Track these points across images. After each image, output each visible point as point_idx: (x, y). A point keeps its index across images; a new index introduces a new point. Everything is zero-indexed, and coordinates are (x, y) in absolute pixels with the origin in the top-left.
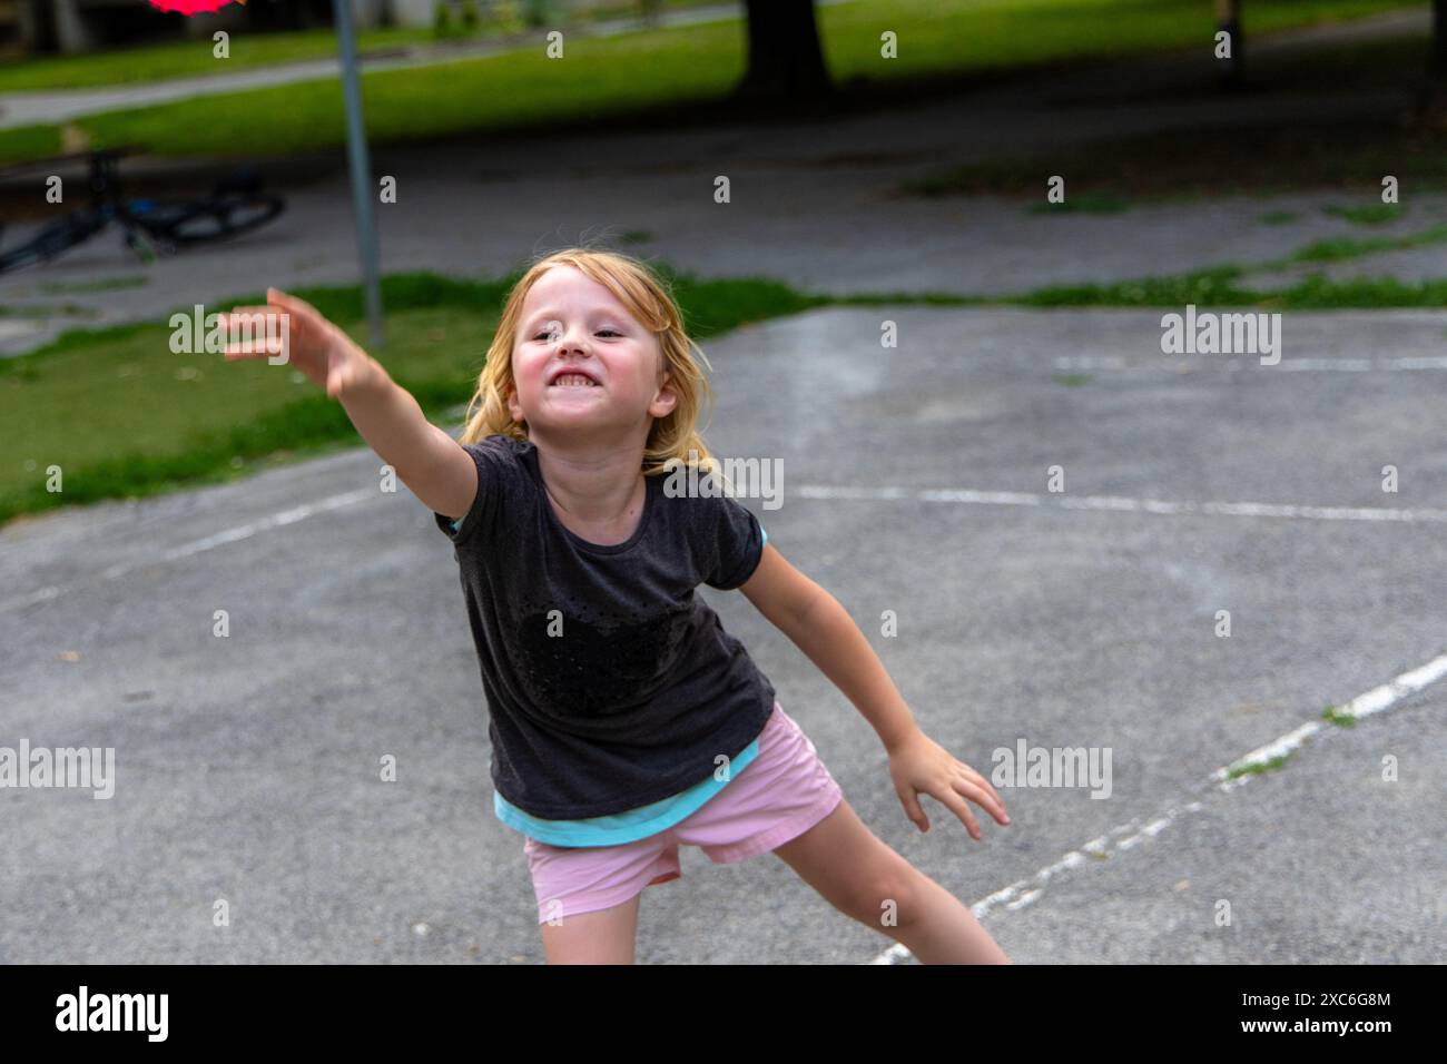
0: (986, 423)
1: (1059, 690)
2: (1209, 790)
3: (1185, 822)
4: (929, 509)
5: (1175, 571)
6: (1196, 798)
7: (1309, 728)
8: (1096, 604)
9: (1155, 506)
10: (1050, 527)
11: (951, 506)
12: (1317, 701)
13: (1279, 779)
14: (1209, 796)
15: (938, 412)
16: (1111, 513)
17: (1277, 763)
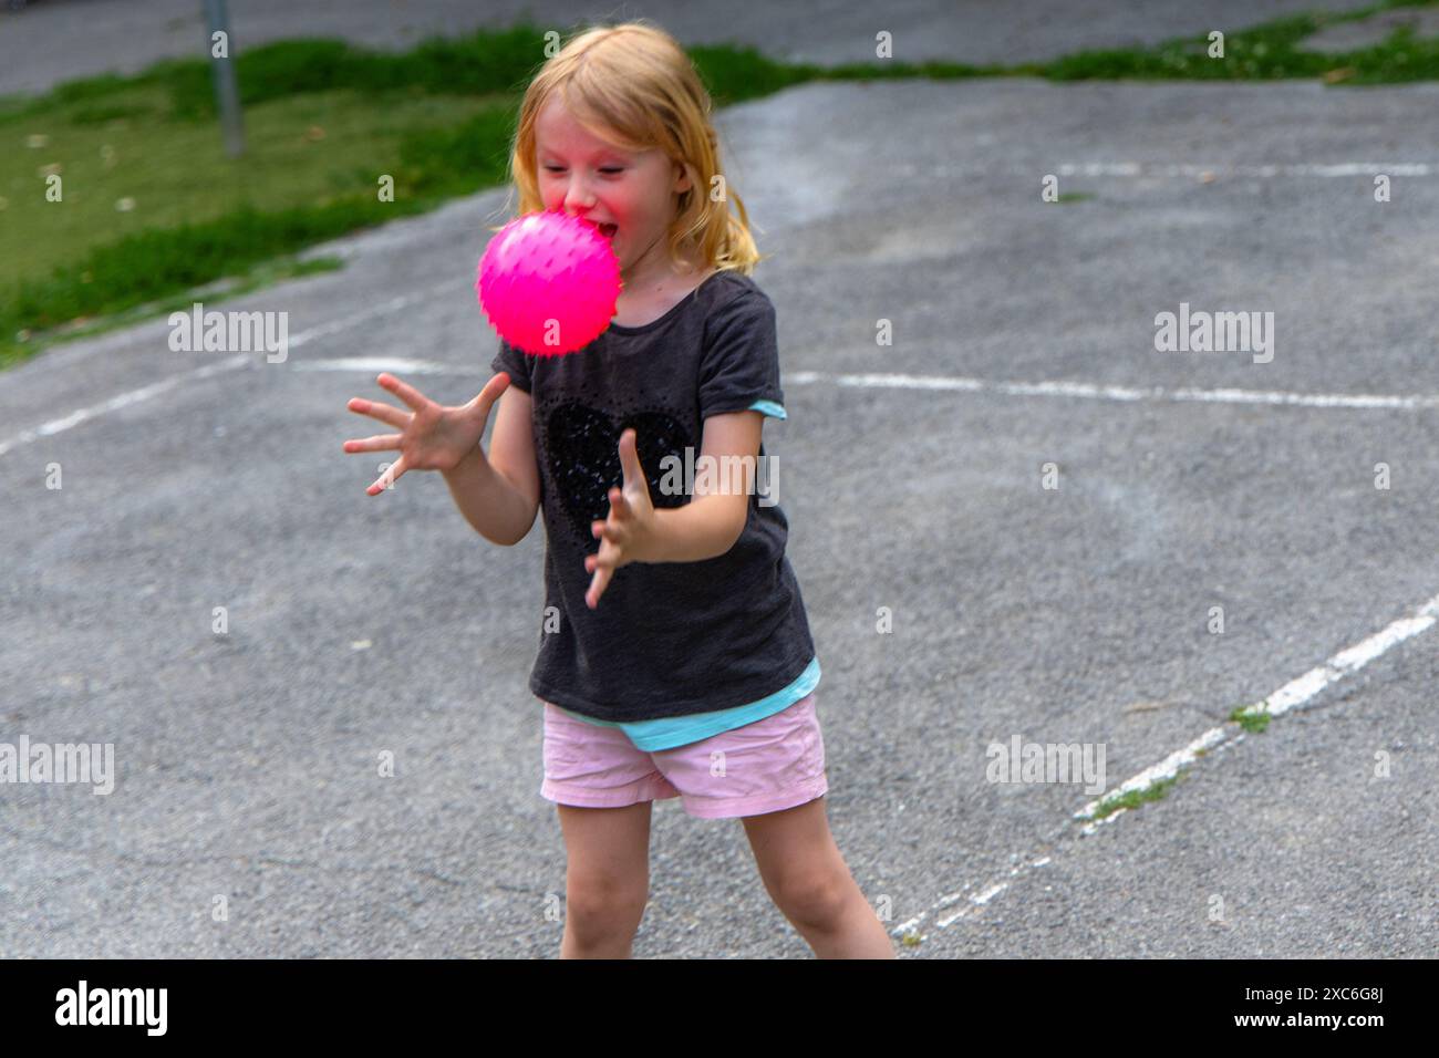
0: (951, 263)
1: (926, 684)
2: (1067, 835)
3: (1026, 885)
4: (845, 400)
5: (1114, 493)
6: (1051, 848)
7: (1213, 735)
8: (1008, 547)
9: (1117, 393)
10: (982, 427)
11: (872, 396)
12: (1230, 693)
13: (1154, 813)
14: (1066, 845)
15: (899, 247)
16: (1062, 402)
17: (1158, 791)
